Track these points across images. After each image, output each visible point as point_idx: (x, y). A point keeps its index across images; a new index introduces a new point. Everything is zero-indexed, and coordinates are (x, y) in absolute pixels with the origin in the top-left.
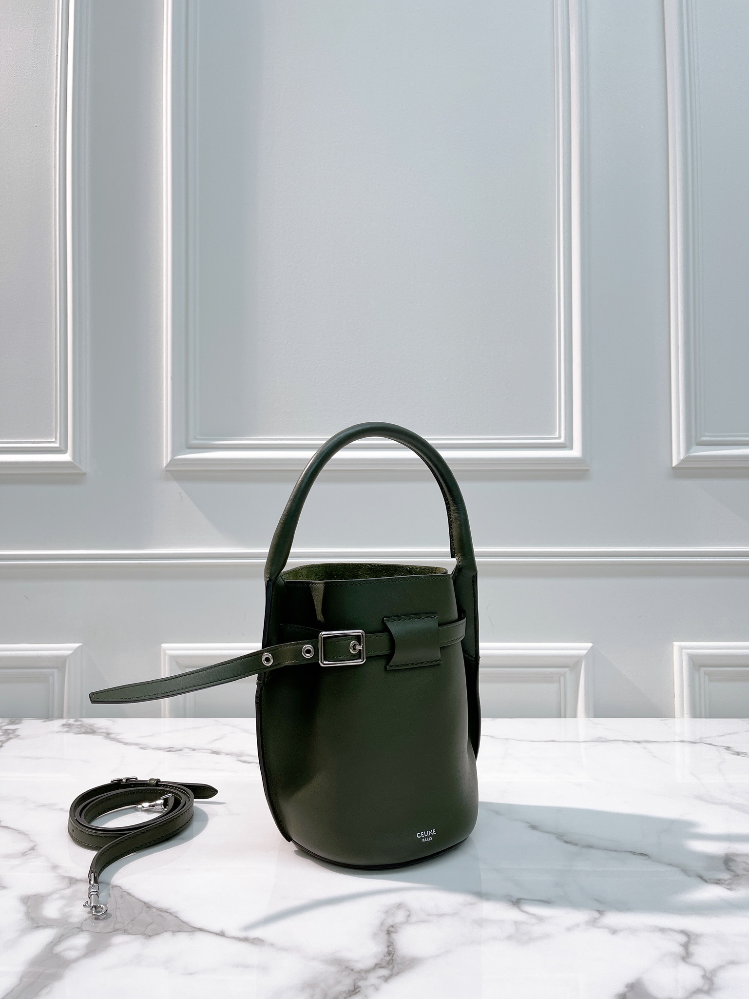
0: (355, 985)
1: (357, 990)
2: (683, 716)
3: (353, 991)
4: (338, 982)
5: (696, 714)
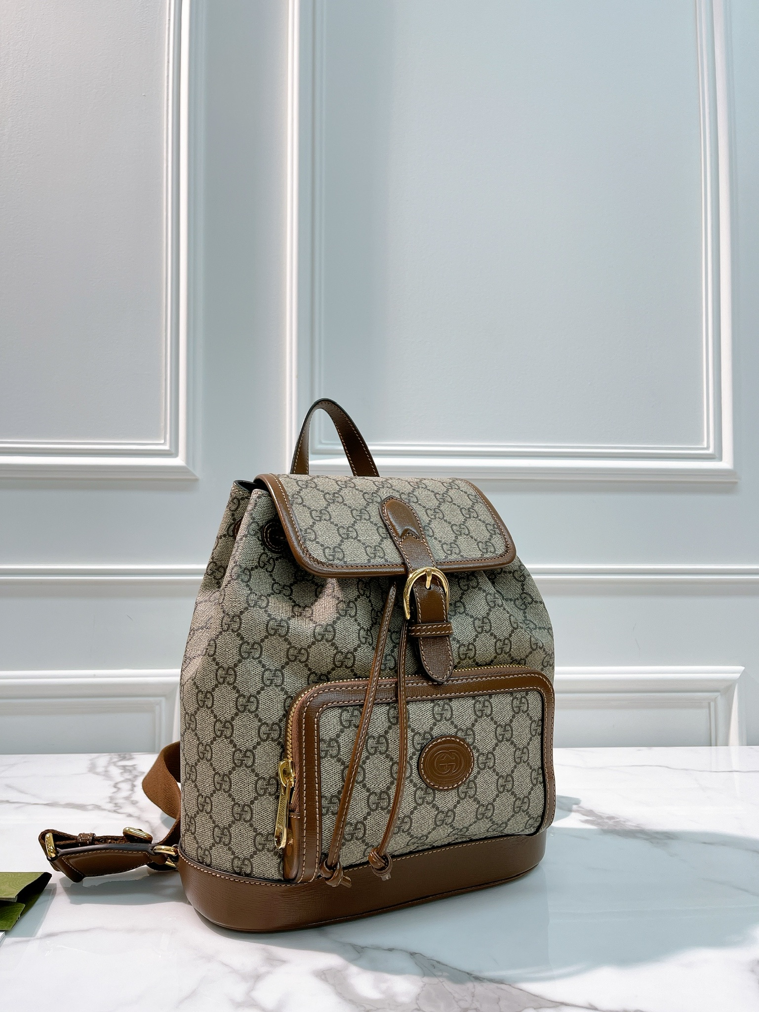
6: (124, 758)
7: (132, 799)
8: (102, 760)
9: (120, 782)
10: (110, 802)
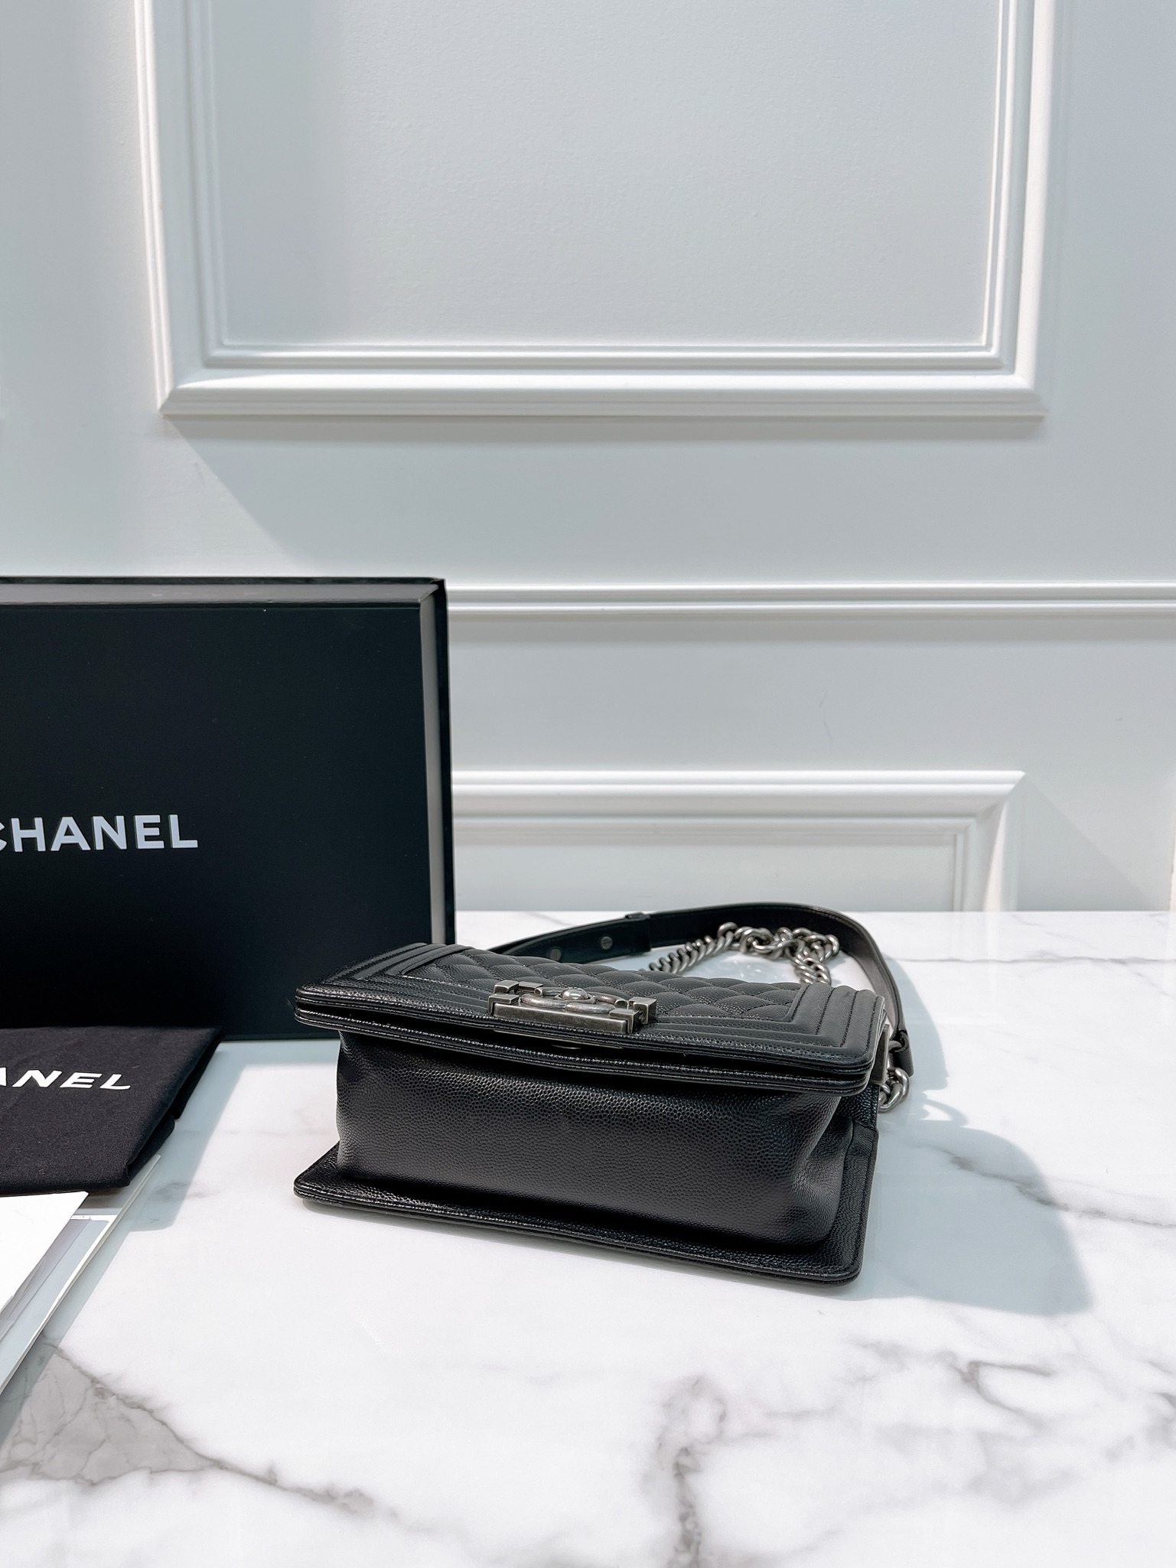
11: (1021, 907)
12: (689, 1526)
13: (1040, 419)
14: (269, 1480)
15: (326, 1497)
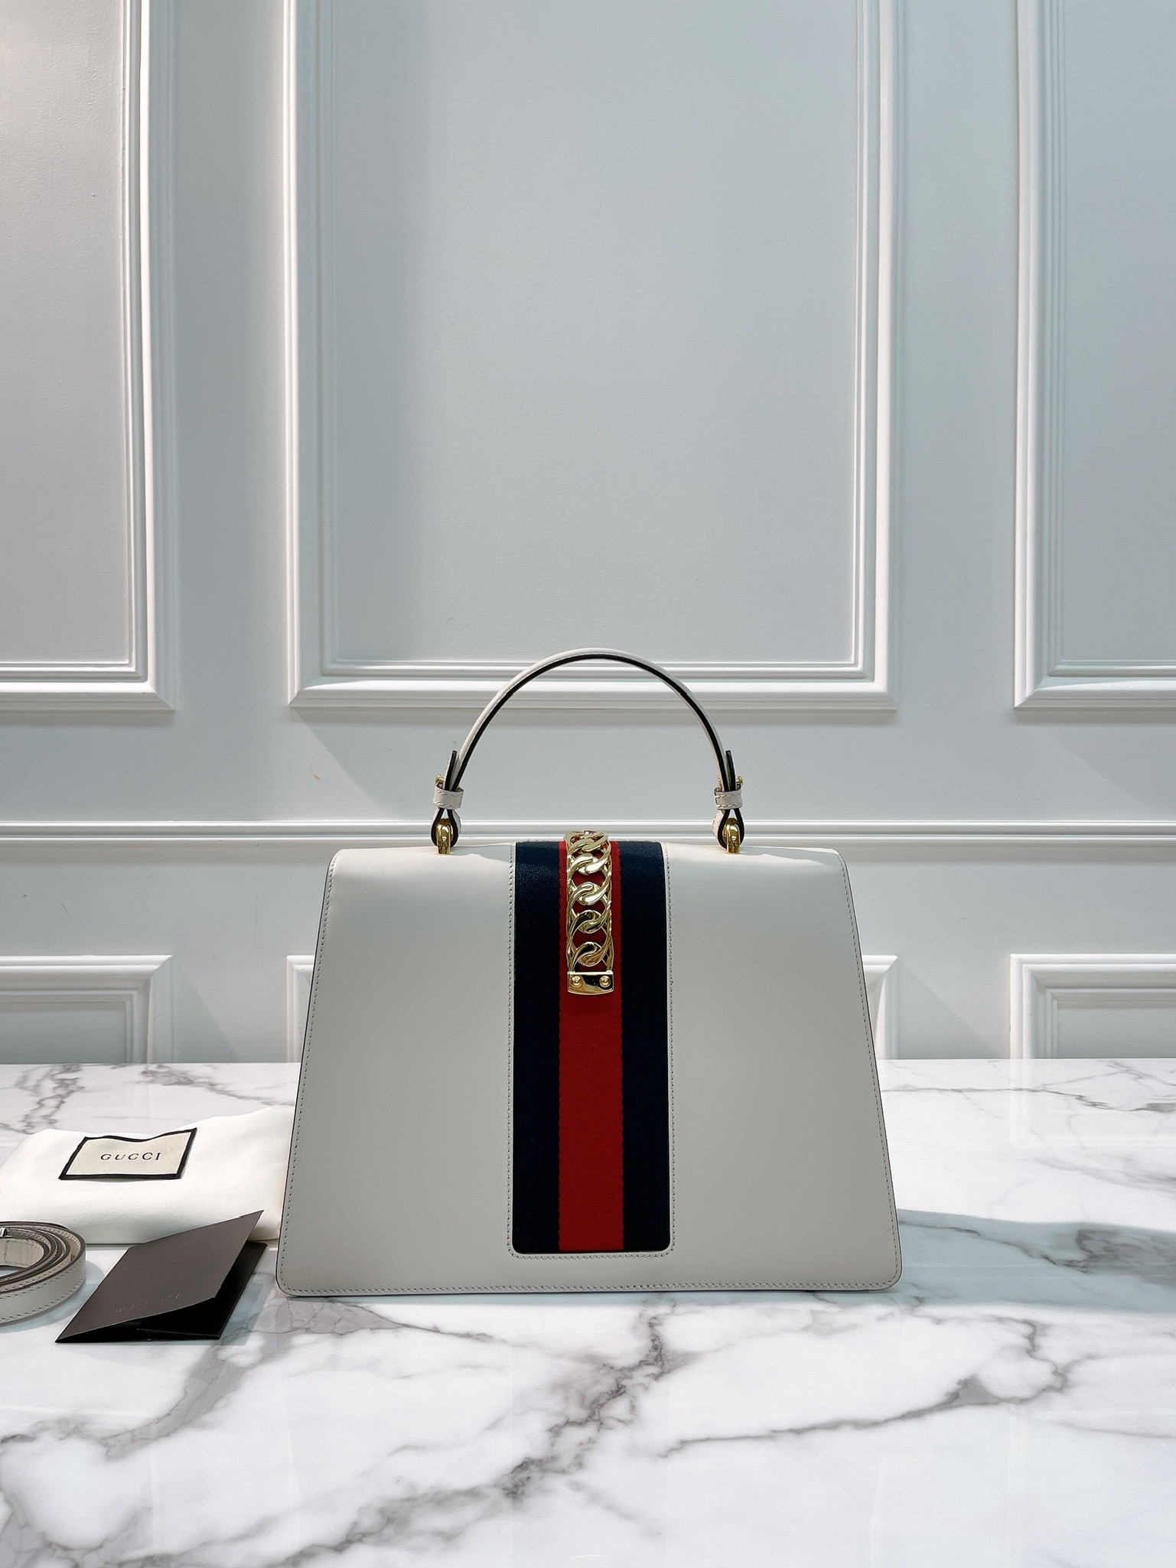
0: (618, 1385)
1: (622, 1390)
2: (1021, 1057)
3: (617, 1392)
4: (598, 1382)
5: (1038, 1053)
6: (68, 1070)
7: (52, 1118)
8: (38, 1071)
9: (48, 1098)
10: (23, 1121)
11: (901, 1056)
12: (656, 1343)
13: (895, 711)
14: (436, 1330)
15: (468, 1336)
